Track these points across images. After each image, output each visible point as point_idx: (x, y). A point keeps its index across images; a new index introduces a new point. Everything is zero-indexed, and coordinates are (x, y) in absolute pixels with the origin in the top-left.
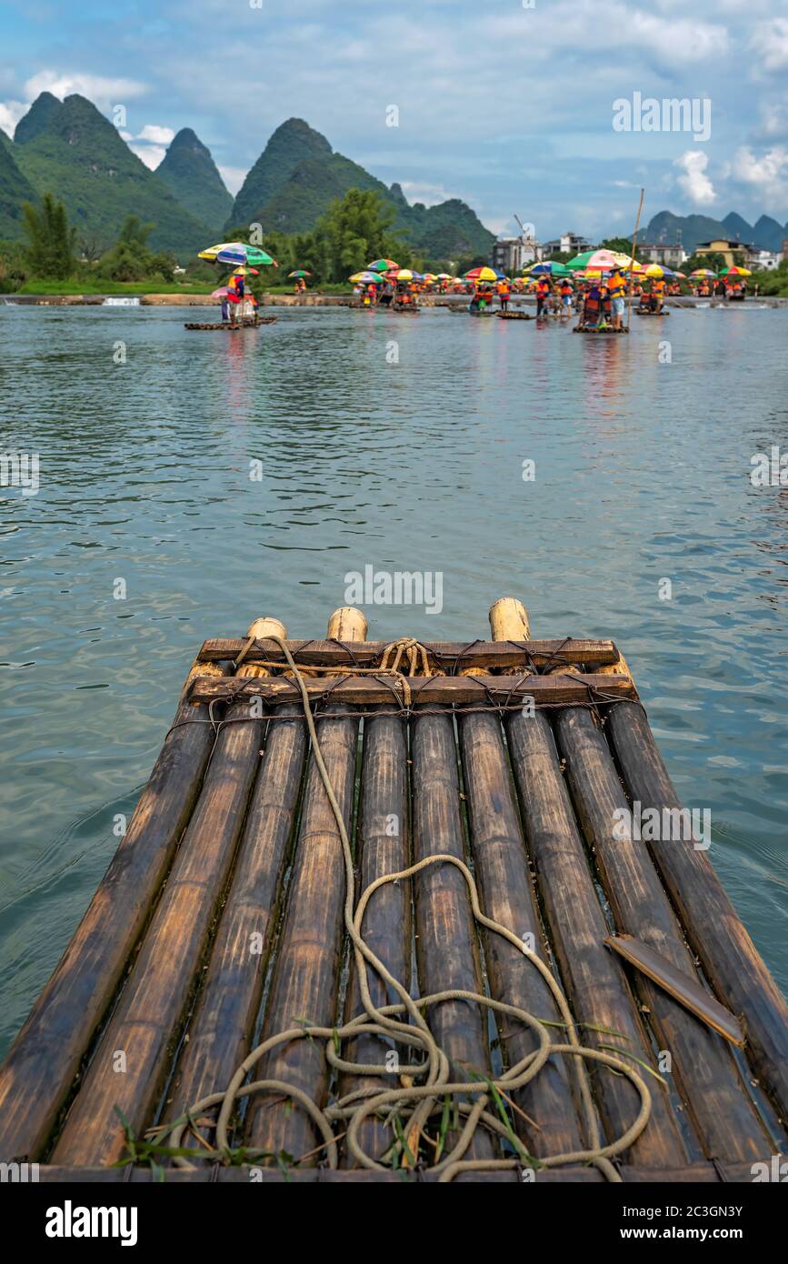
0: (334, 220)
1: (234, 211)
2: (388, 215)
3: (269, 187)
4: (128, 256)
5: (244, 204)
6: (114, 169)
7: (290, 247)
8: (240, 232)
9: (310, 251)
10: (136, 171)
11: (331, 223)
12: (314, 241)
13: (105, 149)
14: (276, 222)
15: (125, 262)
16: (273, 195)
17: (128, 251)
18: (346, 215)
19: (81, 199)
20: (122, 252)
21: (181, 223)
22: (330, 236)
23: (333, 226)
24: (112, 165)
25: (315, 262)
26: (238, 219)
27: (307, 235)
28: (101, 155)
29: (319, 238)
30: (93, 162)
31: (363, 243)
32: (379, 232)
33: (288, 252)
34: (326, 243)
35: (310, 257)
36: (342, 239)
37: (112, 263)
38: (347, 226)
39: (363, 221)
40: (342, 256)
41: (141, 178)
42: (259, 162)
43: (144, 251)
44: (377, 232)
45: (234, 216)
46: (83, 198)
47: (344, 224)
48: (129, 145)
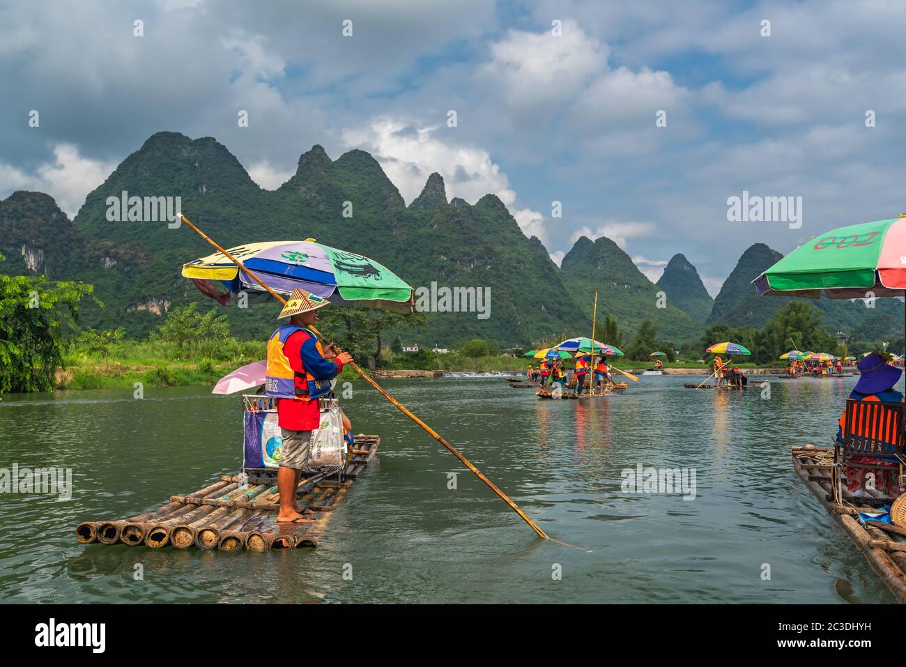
0: (779, 321)
1: (713, 310)
2: (817, 316)
3: (739, 292)
4: (643, 345)
5: (721, 304)
6: (628, 284)
7: (751, 338)
8: (717, 328)
9: (764, 340)
10: (642, 284)
11: (778, 322)
12: (766, 334)
13: (622, 271)
14: (746, 316)
15: (642, 349)
16: (743, 297)
17: (643, 342)
18: (787, 317)
19: (604, 305)
20: (640, 343)
21: (675, 318)
22: (777, 329)
23: (778, 324)
24: (627, 281)
25: (768, 347)
26: (717, 314)
27: (762, 330)
28: (620, 275)
29: (770, 332)
30: (614, 280)
31: (799, 335)
32: (812, 326)
33: (750, 341)
34: (775, 336)
35: (764, 344)
36: (785, 332)
37: (633, 349)
38: (788, 324)
39: (799, 321)
40: (785, 343)
41: (647, 289)
42: (732, 275)
43: (654, 342)
44: (810, 327)
45: (713, 312)
46: (606, 304)
47: (786, 323)
48: (639, 268)
